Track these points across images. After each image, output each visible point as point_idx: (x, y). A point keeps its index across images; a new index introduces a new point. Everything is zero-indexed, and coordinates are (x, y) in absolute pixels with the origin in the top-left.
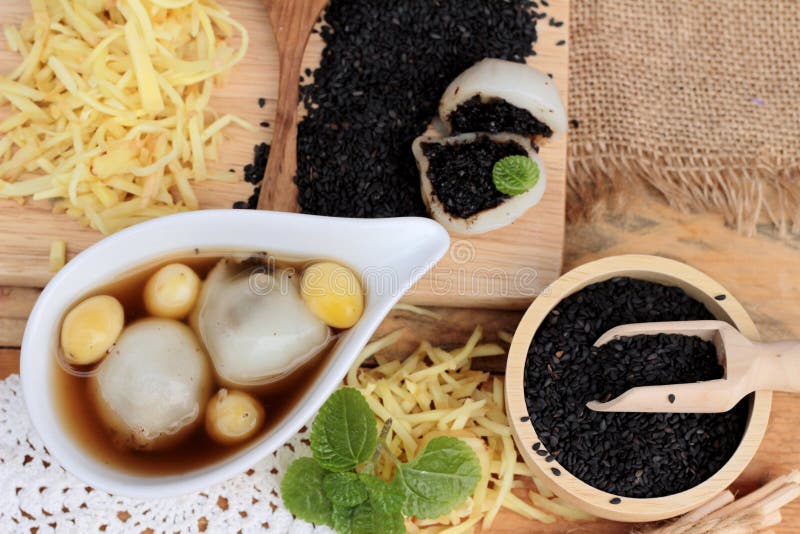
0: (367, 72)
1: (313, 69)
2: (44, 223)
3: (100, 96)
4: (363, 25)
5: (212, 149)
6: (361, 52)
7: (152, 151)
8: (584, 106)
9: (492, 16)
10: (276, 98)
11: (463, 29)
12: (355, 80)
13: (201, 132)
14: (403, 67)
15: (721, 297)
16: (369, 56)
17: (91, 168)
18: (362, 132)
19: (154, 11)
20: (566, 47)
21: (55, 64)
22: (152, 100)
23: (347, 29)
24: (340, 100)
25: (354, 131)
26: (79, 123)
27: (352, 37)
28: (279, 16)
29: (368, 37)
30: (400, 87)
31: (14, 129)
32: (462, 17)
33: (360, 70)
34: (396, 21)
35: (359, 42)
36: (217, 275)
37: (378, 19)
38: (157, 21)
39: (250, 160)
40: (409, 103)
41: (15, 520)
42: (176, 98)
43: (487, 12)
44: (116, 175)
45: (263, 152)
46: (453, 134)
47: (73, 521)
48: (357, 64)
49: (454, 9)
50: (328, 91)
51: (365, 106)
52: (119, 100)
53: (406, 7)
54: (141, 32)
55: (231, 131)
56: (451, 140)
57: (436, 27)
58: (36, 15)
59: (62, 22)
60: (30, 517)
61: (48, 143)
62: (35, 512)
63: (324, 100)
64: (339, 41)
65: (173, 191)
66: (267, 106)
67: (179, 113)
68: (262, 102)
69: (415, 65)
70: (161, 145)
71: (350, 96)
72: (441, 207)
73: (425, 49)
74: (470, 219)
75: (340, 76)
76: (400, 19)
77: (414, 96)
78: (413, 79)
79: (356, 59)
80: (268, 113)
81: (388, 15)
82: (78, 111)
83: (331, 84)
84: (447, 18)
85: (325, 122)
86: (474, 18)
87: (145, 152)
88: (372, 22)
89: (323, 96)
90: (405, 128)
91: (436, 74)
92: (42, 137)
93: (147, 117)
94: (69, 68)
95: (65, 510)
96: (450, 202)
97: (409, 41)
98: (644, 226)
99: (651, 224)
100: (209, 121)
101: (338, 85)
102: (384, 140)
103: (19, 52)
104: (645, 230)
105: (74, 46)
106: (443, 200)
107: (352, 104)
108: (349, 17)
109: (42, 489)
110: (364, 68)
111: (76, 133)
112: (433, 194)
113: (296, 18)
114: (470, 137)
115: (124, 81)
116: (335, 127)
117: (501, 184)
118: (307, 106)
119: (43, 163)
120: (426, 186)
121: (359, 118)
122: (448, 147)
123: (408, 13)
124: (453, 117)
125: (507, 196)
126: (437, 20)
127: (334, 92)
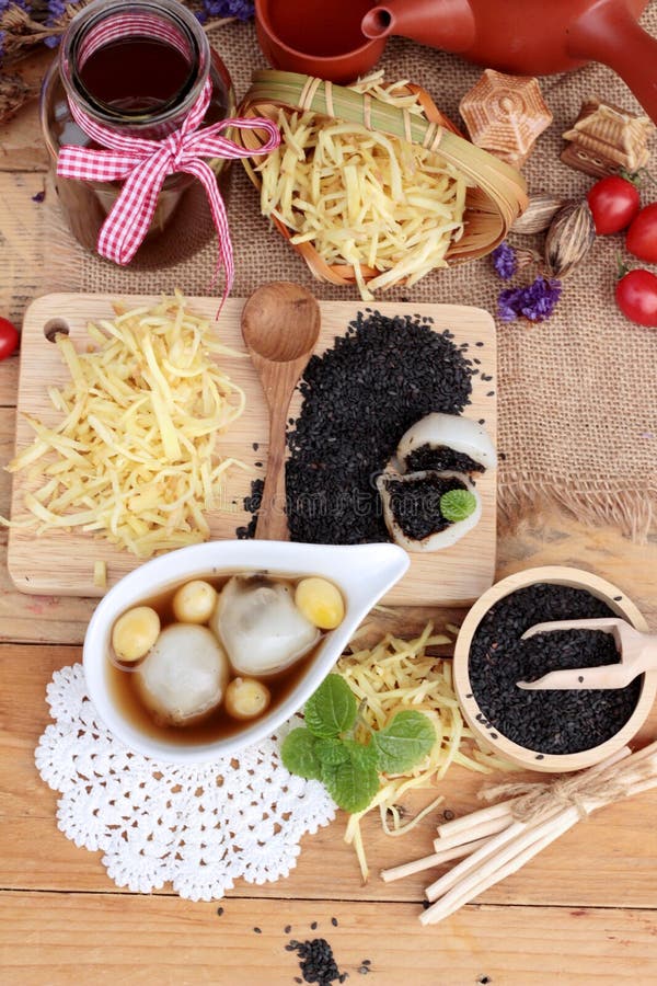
0: (338, 421)
1: (295, 419)
2: (88, 547)
3: (131, 447)
4: (334, 384)
5: (218, 486)
6: (333, 405)
7: (174, 490)
8: (510, 442)
9: (436, 376)
10: (268, 442)
11: (413, 387)
12: (330, 428)
13: (210, 473)
14: (367, 417)
15: (618, 599)
16: (340, 409)
17: (127, 506)
18: (337, 471)
19: (172, 378)
20: (495, 397)
21: (93, 421)
22: (172, 450)
23: (321, 386)
24: (318, 445)
25: (330, 470)
26: (115, 469)
27: (326, 393)
28: (269, 378)
29: (338, 394)
30: (366, 433)
31: (61, 473)
32: (413, 376)
33: (333, 420)
34: (360, 381)
35: (332, 397)
36: (230, 589)
37: (346, 379)
38: (174, 386)
39: (248, 493)
40: (372, 446)
41: (74, 781)
42: (191, 448)
43: (432, 372)
44: (146, 510)
45: (258, 487)
46: (407, 472)
47: (119, 780)
48: (330, 415)
49: (406, 370)
50: (308, 437)
51: (338, 450)
52: (146, 450)
53: (368, 369)
54: (163, 397)
55: (233, 470)
56: (407, 477)
57: (392, 386)
58: (76, 382)
59: (97, 387)
60: (85, 779)
61: (89, 485)
62: (90, 775)
63: (304, 445)
64: (315, 397)
65: (189, 520)
66: (260, 449)
67: (194, 460)
68: (256, 446)
69: (377, 416)
70: (181, 486)
71: (326, 441)
72: (401, 532)
73: (385, 403)
74: (423, 541)
75: (317, 426)
76: (364, 379)
77: (376, 441)
78: (375, 427)
79: (329, 411)
80: (260, 455)
81: (354, 375)
82: (113, 458)
83: (310, 432)
84: (401, 378)
85: (307, 462)
86: (422, 377)
87: (169, 492)
88: (342, 382)
89: (304, 441)
90: (369, 466)
91: (393, 423)
92: (85, 480)
93: (168, 464)
94: (104, 424)
95: (112, 772)
96: (408, 528)
97: (371, 397)
98: (558, 538)
99: (564, 536)
100: (216, 463)
101: (316, 433)
102: (355, 478)
103: (62, 410)
104: (560, 541)
105: (109, 407)
106: (402, 526)
107: (328, 448)
108: (322, 377)
109: (93, 756)
110: (336, 418)
111: (113, 477)
112: (394, 521)
113: (282, 381)
114: (421, 475)
115: (150, 435)
116: (314, 466)
117: (447, 513)
118: (292, 449)
119: (87, 500)
120: (389, 515)
121: (334, 459)
122: (406, 484)
123: (370, 374)
124: (408, 460)
125: (452, 522)
126: (393, 381)
127: (313, 438)
